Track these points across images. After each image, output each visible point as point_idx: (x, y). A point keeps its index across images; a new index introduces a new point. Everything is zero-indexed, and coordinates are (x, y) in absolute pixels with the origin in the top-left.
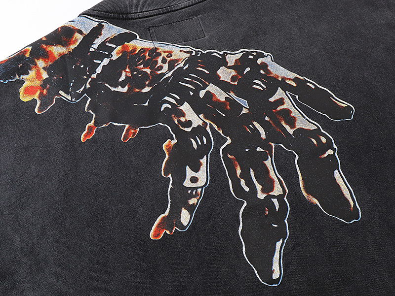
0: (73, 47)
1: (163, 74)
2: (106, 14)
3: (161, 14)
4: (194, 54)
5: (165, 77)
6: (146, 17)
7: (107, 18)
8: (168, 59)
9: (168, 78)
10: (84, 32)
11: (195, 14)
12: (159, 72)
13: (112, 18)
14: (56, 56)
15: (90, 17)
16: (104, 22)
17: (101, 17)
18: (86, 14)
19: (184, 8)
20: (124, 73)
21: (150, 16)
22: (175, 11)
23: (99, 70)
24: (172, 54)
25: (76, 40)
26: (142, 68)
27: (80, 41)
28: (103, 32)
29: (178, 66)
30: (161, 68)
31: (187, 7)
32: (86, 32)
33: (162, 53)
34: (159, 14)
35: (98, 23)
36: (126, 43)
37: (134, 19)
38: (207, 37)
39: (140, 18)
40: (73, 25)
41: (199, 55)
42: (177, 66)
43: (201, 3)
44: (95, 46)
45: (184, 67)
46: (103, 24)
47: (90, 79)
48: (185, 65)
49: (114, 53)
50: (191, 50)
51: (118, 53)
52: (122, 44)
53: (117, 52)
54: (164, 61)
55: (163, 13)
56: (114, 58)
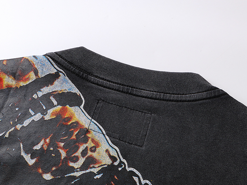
0: (22, 84)
1: (73, 170)
2: (68, 65)
3: (120, 91)
4: (116, 164)
5: (72, 174)
6: (104, 87)
7: (67, 70)
8: (90, 153)
9: (74, 178)
10: (39, 75)
11: (151, 110)
12: (71, 164)
13: (71, 72)
14: (4, 86)
15: (52, 62)
16: (62, 72)
17: (62, 66)
18: (50, 57)
19: (146, 97)
20: (42, 143)
21: (109, 88)
22: (134, 95)
23: (26, 123)
24: (97, 149)
25: (28, 79)
26: (61, 148)
27: (31, 81)
28: (56, 83)
29: (92, 170)
30: (76, 159)
31: (148, 98)
32: (41, 75)
33: (90, 140)
34: (118, 90)
35: (56, 71)
36: (68, 106)
37: (92, 82)
38: (144, 148)
39: (98, 84)
40: (34, 61)
41: (120, 169)
42: (91, 168)
43: (165, 102)
44: (40, 94)
45: (95, 175)
46: (61, 74)
47: (13, 129)
48: (99, 173)
49: (50, 111)
50: (117, 156)
51: (53, 114)
52: (64, 105)
53: (53, 112)
54: (84, 153)
55: (122, 92)
56: (47, 117)
